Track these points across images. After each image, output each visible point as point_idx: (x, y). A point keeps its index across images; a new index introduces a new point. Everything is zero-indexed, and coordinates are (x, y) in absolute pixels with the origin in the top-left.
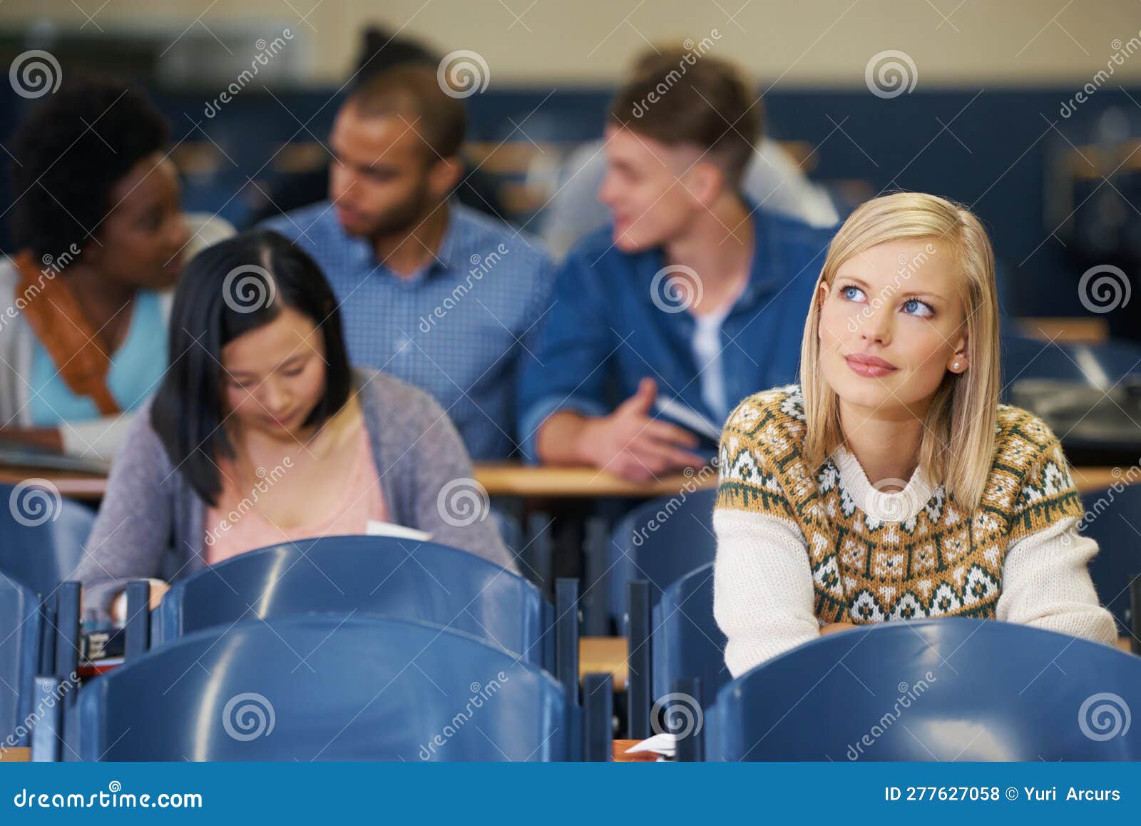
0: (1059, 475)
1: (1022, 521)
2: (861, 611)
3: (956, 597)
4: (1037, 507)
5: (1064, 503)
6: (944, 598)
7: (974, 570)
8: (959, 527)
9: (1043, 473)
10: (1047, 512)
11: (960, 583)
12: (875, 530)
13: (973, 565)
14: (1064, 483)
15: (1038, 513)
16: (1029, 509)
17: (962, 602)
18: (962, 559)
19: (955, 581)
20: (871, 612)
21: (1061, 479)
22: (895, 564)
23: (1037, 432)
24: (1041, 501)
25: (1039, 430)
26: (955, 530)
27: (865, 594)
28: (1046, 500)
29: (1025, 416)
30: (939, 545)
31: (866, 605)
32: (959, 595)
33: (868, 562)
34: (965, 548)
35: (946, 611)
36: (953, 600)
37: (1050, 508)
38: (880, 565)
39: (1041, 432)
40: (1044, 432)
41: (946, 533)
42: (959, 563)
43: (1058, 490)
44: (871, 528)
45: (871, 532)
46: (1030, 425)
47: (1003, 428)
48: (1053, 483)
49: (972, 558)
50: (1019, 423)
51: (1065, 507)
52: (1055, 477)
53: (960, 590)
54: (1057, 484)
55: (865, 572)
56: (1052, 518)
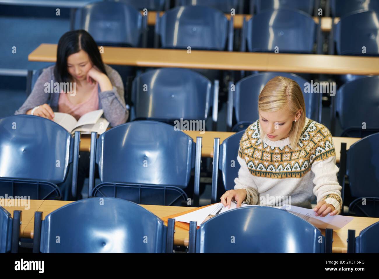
0: (330, 144)
1: (320, 157)
2: (270, 169)
3: (291, 168)
4: (324, 154)
5: (331, 152)
6: (288, 167)
7: (297, 163)
8: (298, 151)
9: (325, 144)
10: (326, 154)
11: (292, 165)
12: (273, 149)
13: (297, 162)
14: (331, 146)
15: (324, 155)
16: (322, 154)
17: (292, 170)
18: (295, 159)
19: (291, 164)
20: (273, 169)
21: (330, 145)
22: (278, 157)
23: (325, 132)
24: (325, 152)
25: (326, 131)
26: (297, 152)
27: (271, 165)
28: (326, 151)
29: (323, 127)
30: (291, 154)
31: (271, 168)
32: (292, 168)
33: (272, 158)
34: (297, 157)
35: (287, 170)
36: (290, 168)
37: (327, 154)
38: (274, 158)
39: (326, 132)
40: (328, 132)
41: (294, 152)
42: (294, 160)
43: (329, 148)
44: (272, 149)
45: (272, 150)
46: (324, 130)
47: (317, 129)
48: (328, 147)
49: (297, 160)
50: (321, 129)
51: (331, 153)
52: (328, 145)
53: (292, 167)
54: (329, 147)
55: (271, 160)
56: (328, 156)
